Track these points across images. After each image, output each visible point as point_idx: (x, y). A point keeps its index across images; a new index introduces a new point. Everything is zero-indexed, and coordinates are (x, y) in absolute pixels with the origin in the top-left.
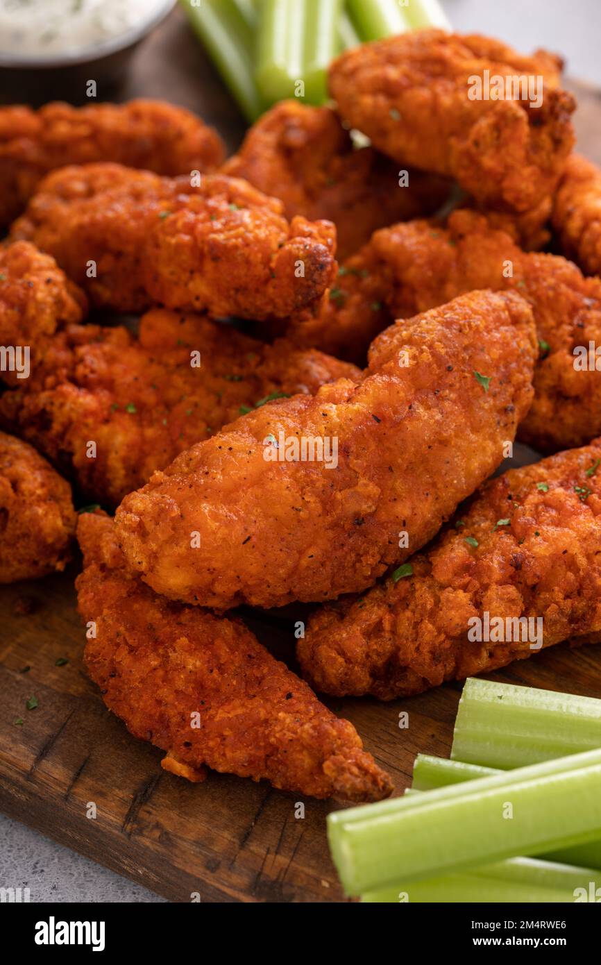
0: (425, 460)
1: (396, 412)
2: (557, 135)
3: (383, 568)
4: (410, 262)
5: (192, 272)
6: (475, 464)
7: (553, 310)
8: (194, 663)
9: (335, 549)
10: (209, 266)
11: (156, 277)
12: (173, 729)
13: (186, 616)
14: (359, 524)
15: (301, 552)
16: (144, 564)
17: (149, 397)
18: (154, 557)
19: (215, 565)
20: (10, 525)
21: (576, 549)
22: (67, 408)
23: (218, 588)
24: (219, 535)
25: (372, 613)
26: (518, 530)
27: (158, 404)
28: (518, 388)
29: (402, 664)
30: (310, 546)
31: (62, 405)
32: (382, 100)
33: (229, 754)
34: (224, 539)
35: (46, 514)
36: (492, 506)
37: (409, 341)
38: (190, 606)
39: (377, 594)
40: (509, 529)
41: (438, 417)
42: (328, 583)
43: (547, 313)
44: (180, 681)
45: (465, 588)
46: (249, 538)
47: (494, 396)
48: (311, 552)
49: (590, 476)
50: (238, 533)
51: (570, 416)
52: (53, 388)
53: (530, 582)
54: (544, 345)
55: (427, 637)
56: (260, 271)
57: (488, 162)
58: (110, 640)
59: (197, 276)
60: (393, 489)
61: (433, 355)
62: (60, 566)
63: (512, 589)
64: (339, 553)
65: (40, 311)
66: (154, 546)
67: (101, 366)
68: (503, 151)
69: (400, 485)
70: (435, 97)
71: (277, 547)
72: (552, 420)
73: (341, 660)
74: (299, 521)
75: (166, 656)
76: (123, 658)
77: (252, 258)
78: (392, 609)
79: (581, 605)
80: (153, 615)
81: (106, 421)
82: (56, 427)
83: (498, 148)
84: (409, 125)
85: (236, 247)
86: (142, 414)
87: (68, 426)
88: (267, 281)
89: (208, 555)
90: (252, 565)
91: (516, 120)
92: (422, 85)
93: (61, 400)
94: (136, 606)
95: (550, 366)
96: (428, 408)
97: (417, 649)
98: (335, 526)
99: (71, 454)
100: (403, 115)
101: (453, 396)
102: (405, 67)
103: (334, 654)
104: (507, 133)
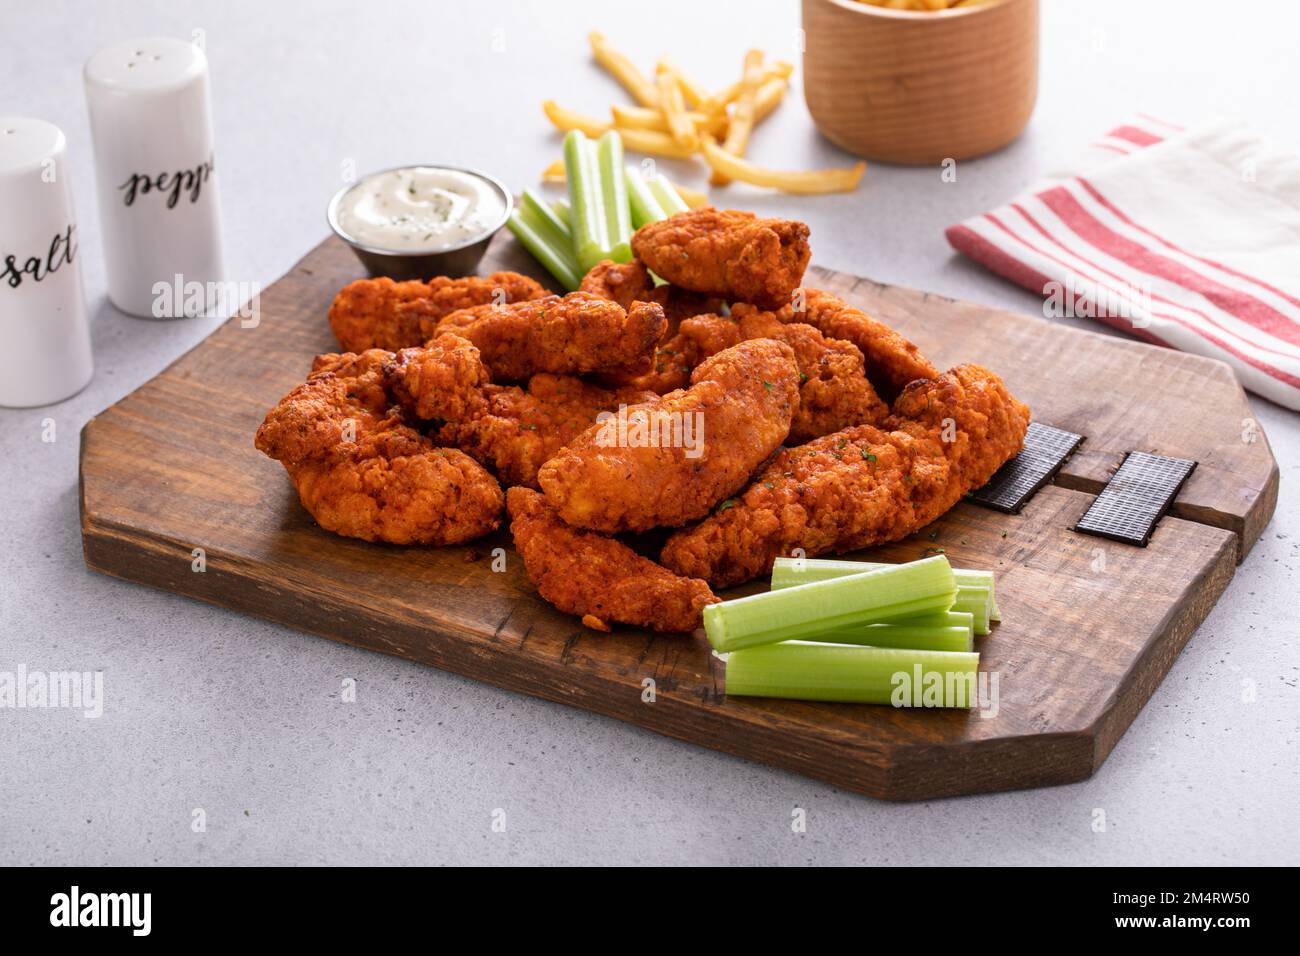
0: (736, 433)
1: (716, 400)
2: (800, 249)
3: (714, 501)
4: (709, 335)
5: (566, 341)
6: (768, 437)
7: (807, 355)
8: (598, 560)
9: (683, 486)
10: (579, 335)
11: (541, 349)
12: (589, 598)
13: (588, 536)
14: (698, 470)
15: (663, 487)
16: (562, 498)
17: (544, 419)
18: (568, 492)
19: (608, 494)
20: (462, 497)
21: (838, 482)
22: (490, 429)
23: (611, 514)
24: (612, 473)
25: (709, 529)
26: (799, 475)
27: (551, 424)
28: (791, 394)
29: (732, 560)
30: (668, 483)
31: (487, 428)
32: (675, 247)
33: (627, 608)
34: (614, 475)
35: (486, 489)
36: (780, 466)
37: (720, 362)
38: (591, 531)
39: (711, 519)
40: (793, 476)
41: (743, 404)
42: (680, 509)
43: (803, 357)
44: (590, 570)
45: (769, 508)
46: (630, 476)
47: (776, 397)
48: (669, 487)
49: (841, 448)
50: (623, 473)
51: (822, 419)
52: (480, 419)
53: (810, 503)
54: (803, 376)
55: (747, 538)
56: (616, 331)
57: (755, 268)
58: (541, 550)
59: (569, 343)
60: (717, 449)
61: (736, 368)
62: (495, 525)
63: (799, 506)
64: (686, 489)
65: (469, 368)
66: (568, 484)
67: (510, 404)
68: (765, 260)
69: (722, 447)
70: (712, 241)
71: (648, 482)
72: (812, 424)
73: (692, 555)
74: (660, 466)
75: (579, 558)
76: (552, 558)
77: (610, 322)
78: (722, 525)
79: (844, 515)
80: (568, 536)
81: (519, 435)
82: (484, 443)
83: (761, 259)
84: (695, 261)
85: (599, 317)
86: (540, 430)
87: (492, 441)
88: (619, 338)
89: (604, 487)
90: (632, 494)
91: (773, 238)
92: (702, 236)
93: (486, 425)
94: (556, 531)
95: (808, 387)
96: (736, 399)
97: (741, 547)
98: (684, 471)
99: (495, 460)
100: (691, 255)
101: (750, 393)
102: (688, 226)
103: (687, 553)
104: (766, 248)
